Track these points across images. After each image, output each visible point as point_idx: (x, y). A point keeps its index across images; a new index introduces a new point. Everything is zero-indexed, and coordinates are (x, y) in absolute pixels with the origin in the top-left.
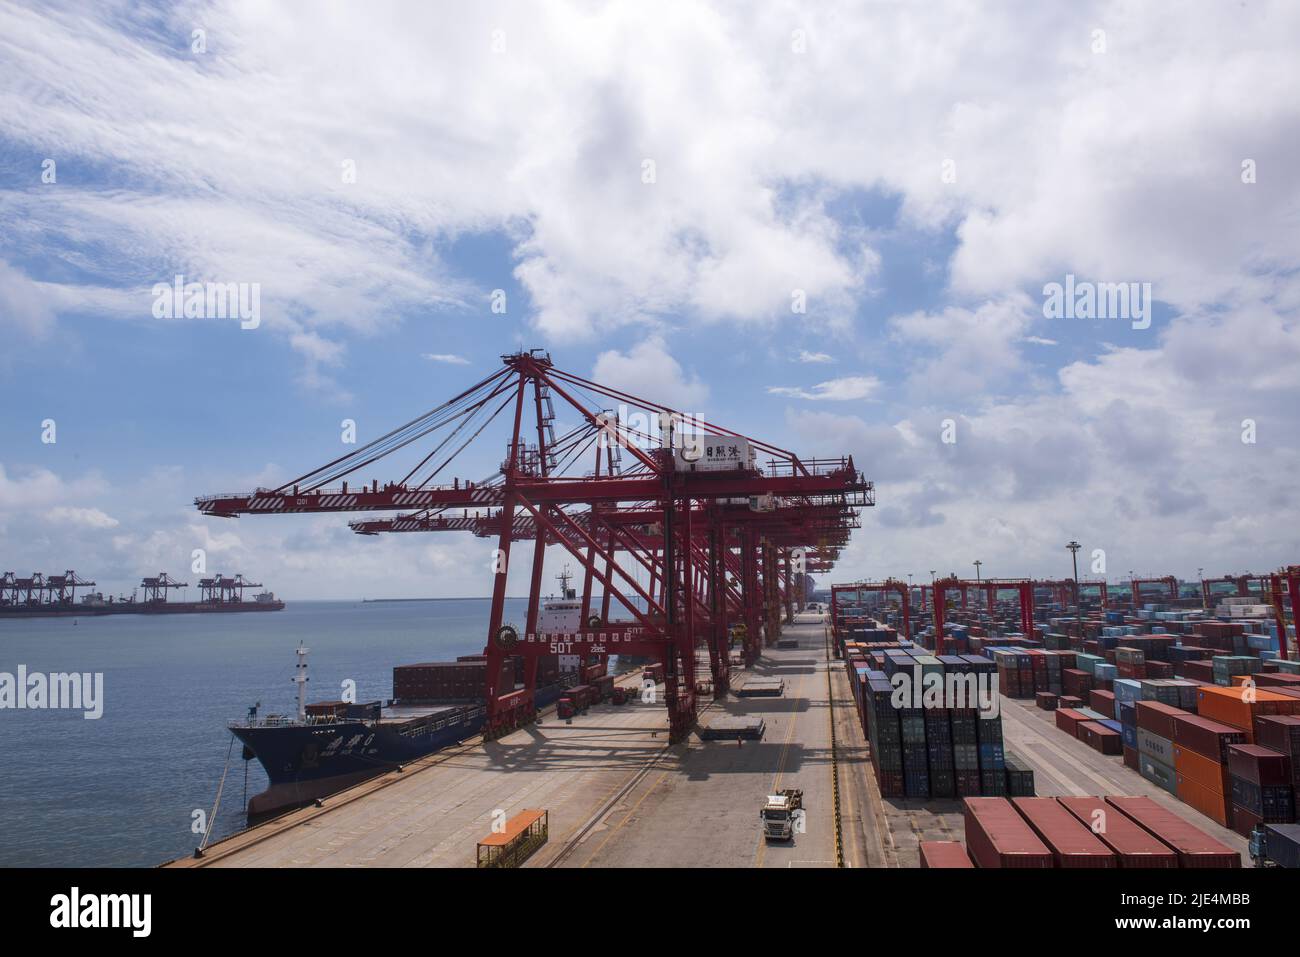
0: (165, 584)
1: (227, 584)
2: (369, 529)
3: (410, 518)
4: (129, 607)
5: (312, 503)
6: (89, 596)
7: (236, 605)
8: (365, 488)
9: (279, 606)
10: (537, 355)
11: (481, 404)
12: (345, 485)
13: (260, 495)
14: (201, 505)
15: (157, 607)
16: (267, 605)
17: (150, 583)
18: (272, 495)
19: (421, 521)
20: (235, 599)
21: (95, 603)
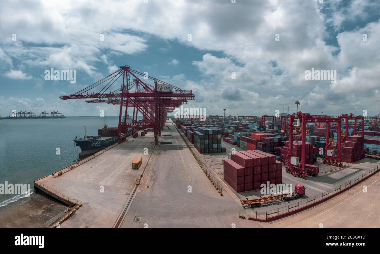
0: (45, 113)
1: (56, 113)
2: (89, 102)
3: (97, 100)
4: (39, 117)
5: (82, 97)
6: (34, 115)
7: (57, 117)
8: (91, 94)
9: (64, 117)
10: (127, 67)
11: (116, 75)
12: (88, 93)
13: (71, 95)
14: (60, 97)
15: (44, 117)
16: (63, 117)
17: (43, 113)
18: (73, 95)
19: (99, 100)
20: (57, 116)
21: (35, 117)
